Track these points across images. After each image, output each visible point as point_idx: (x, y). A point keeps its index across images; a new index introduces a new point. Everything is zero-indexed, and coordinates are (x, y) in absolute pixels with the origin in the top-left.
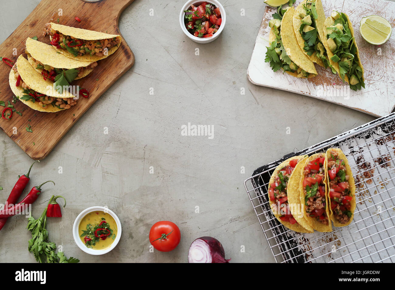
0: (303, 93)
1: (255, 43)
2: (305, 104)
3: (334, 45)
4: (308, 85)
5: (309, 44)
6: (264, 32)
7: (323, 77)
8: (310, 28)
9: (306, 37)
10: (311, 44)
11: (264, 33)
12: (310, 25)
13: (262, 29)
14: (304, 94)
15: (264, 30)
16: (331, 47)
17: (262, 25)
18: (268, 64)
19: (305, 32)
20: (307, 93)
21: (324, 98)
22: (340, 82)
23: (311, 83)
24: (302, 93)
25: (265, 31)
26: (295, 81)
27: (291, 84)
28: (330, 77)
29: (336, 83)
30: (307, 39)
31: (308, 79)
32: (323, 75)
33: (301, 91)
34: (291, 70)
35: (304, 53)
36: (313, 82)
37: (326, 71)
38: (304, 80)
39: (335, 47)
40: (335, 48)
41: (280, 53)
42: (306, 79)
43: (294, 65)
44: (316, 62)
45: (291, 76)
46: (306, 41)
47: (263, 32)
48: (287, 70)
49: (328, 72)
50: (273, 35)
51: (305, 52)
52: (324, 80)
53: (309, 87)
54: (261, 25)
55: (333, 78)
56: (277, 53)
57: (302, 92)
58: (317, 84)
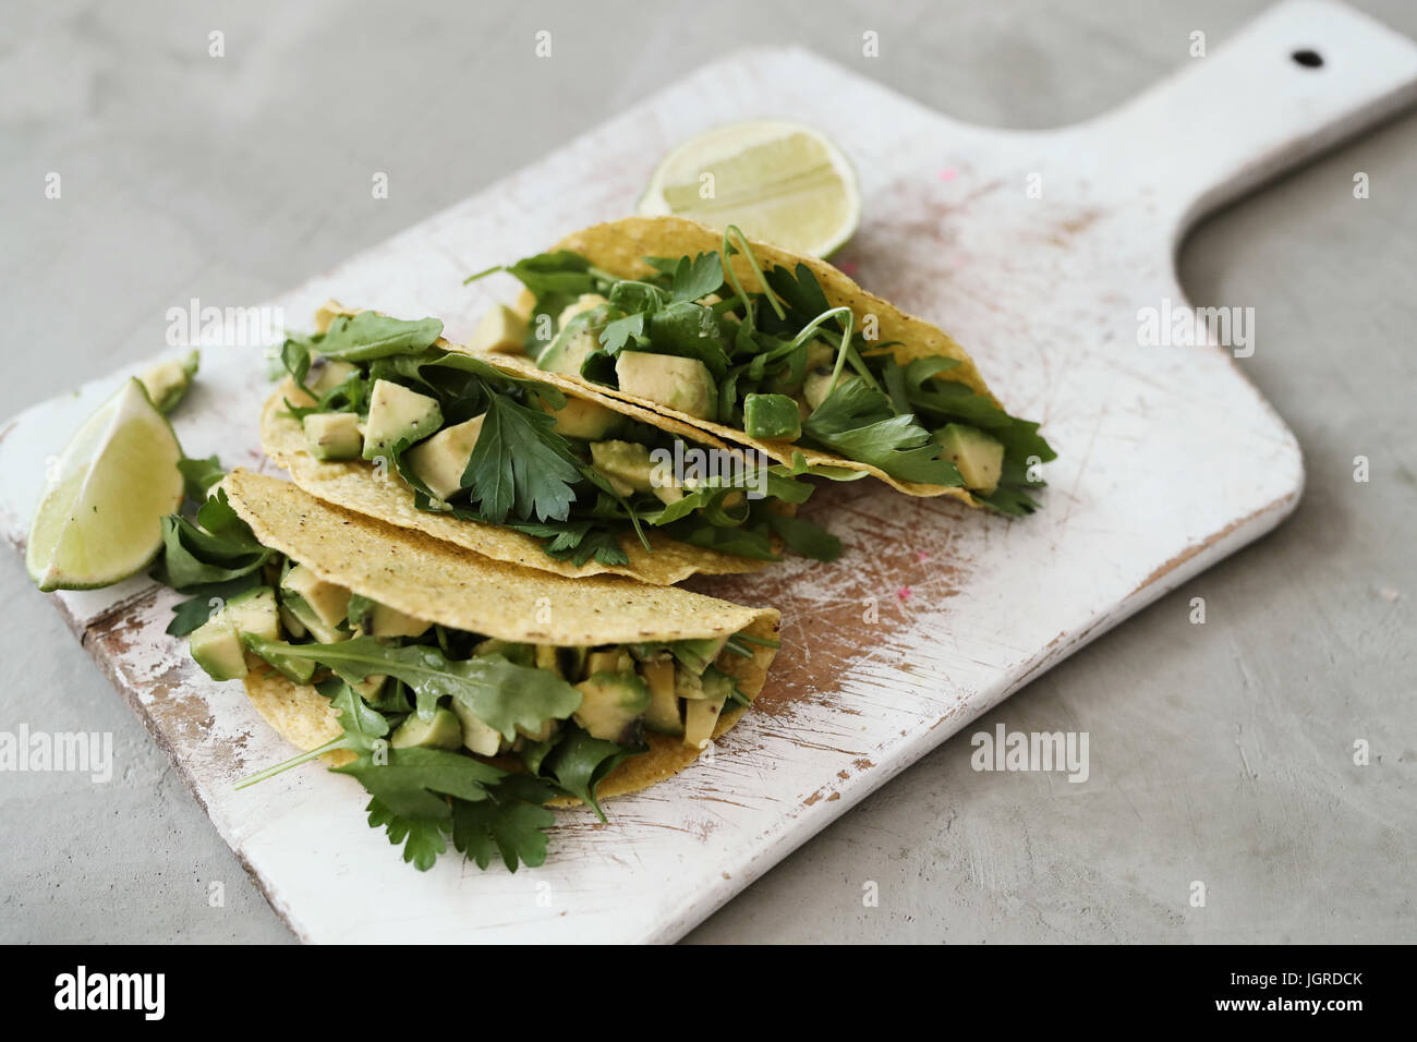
0: (828, 794)
1: (240, 857)
2: (904, 853)
3: (683, 365)
4: (802, 735)
5: (554, 514)
6: (222, 752)
7: (809, 623)
8: (454, 437)
9: (489, 498)
10: (554, 501)
11: (231, 755)
12: (440, 420)
13: (192, 752)
14: (837, 796)
15: (210, 742)
16: (678, 395)
17: (169, 726)
18: (449, 866)
19: (457, 486)
20: (843, 775)
21: (957, 705)
22: (915, 559)
23: (798, 708)
24: (818, 804)
25: (221, 736)
26: (708, 794)
27: (708, 828)
28: (840, 587)
29: (907, 583)
30: (508, 504)
31: (759, 708)
32: (797, 617)
33: (810, 802)
34: (619, 743)
35: (579, 575)
36: (800, 694)
37: (786, 583)
38: (745, 734)
39: (698, 375)
40: (706, 380)
41: (445, 722)
42: (749, 717)
43: (607, 685)
44: (687, 571)
45: (653, 792)
46: (516, 518)
47: (217, 757)
48: (598, 774)
49: (799, 577)
50: (292, 709)
51: (579, 566)
52: (832, 629)
53: (813, 738)
54: (163, 742)
55: (861, 577)
56: (431, 746)
57: (815, 797)
58: (828, 683)
